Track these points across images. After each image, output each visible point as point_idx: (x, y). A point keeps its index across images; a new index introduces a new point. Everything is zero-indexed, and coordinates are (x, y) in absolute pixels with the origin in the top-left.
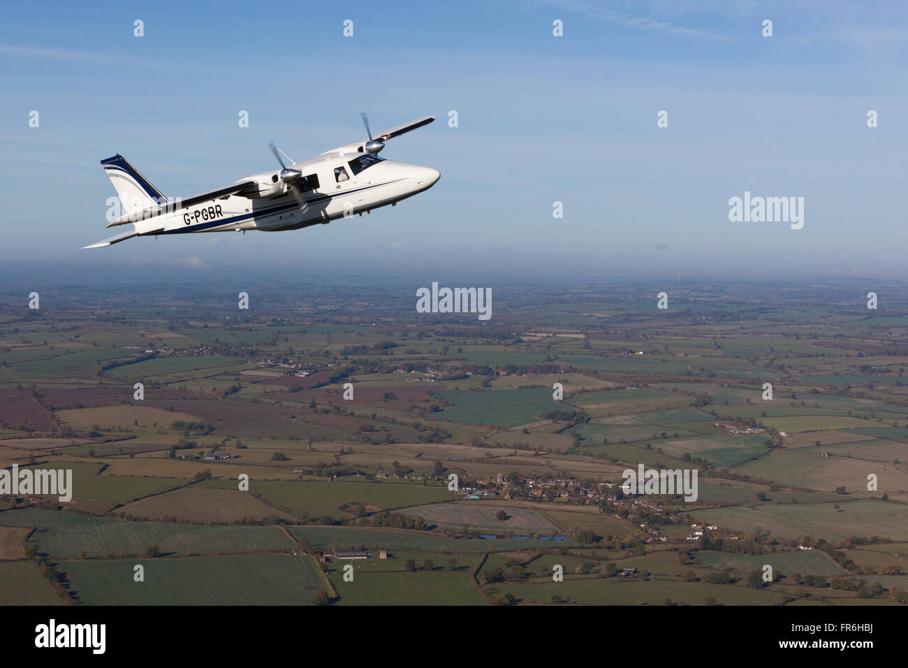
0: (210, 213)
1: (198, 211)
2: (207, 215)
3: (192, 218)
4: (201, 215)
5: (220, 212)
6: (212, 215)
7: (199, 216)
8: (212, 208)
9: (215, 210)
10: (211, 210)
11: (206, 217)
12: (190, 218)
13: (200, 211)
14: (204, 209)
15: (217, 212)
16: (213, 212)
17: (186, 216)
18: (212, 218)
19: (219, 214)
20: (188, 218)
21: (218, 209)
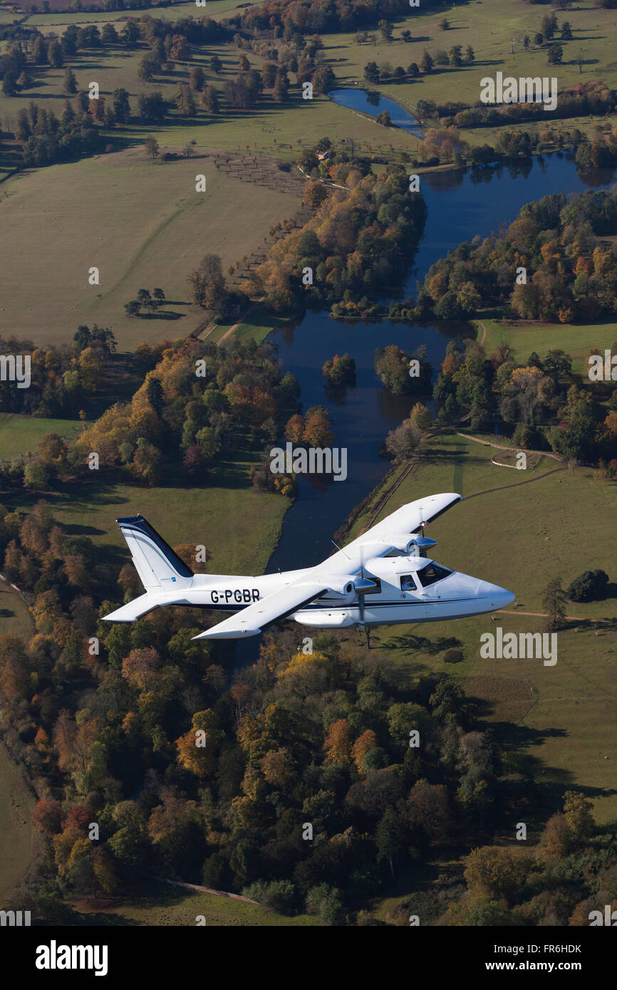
0: (245, 596)
1: (230, 591)
2: (240, 597)
3: (222, 597)
4: (233, 595)
5: (257, 597)
6: (247, 598)
7: (230, 596)
8: (248, 590)
9: (251, 594)
10: (247, 593)
11: (239, 599)
12: (218, 596)
13: (233, 591)
14: (238, 591)
15: (254, 597)
16: (248, 596)
17: (214, 594)
18: (245, 601)
19: (256, 599)
20: (217, 596)
21: (256, 593)
